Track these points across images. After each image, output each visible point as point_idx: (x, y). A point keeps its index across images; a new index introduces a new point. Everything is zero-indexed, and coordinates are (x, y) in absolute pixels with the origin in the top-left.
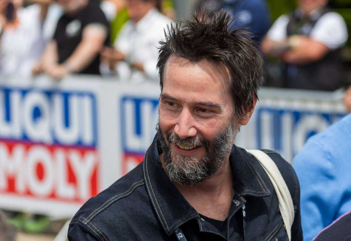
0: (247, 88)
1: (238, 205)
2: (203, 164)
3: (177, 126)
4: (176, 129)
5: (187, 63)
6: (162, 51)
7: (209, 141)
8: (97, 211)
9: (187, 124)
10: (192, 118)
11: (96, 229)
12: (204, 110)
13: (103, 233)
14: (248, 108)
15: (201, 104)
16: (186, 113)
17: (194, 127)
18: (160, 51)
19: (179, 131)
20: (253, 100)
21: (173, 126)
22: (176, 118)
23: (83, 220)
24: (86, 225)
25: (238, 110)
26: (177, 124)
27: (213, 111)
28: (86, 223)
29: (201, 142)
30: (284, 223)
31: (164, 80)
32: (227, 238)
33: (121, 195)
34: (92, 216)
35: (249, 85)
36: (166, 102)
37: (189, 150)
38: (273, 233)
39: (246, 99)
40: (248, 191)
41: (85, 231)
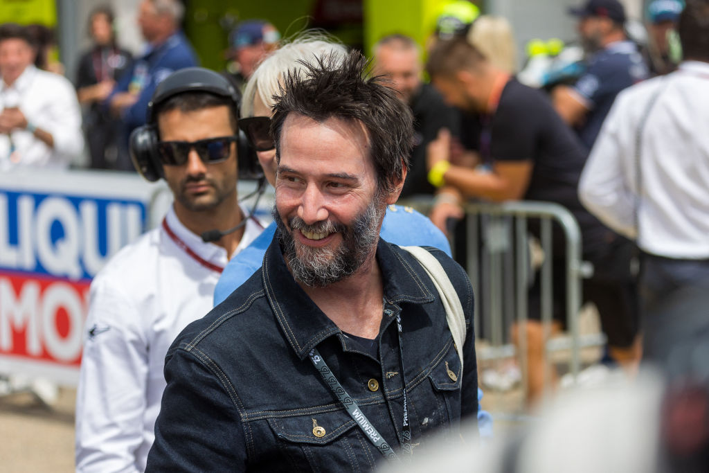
0: (393, 154)
1: (391, 315)
2: (340, 258)
3: (300, 208)
4: (300, 211)
5: (310, 123)
6: (276, 111)
7: (346, 226)
8: (204, 333)
9: (315, 205)
10: (321, 196)
11: (204, 356)
12: (335, 185)
13: (213, 361)
14: (395, 182)
15: (332, 176)
16: (312, 190)
17: (324, 207)
18: (273, 111)
19: (304, 214)
20: (401, 170)
21: (295, 208)
22: (299, 197)
23: (185, 346)
24: (189, 352)
25: (381, 183)
26: (302, 205)
27: (348, 186)
28: (189, 350)
29: (335, 227)
30: (454, 342)
31: (281, 148)
32: (380, 360)
33: (235, 311)
34: (197, 339)
35: (395, 150)
36: (285, 177)
37: (320, 239)
38: (441, 355)
39: (392, 169)
40: (403, 297)
41: (188, 359)
